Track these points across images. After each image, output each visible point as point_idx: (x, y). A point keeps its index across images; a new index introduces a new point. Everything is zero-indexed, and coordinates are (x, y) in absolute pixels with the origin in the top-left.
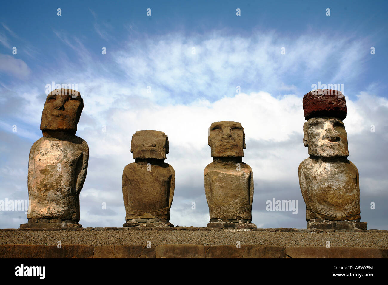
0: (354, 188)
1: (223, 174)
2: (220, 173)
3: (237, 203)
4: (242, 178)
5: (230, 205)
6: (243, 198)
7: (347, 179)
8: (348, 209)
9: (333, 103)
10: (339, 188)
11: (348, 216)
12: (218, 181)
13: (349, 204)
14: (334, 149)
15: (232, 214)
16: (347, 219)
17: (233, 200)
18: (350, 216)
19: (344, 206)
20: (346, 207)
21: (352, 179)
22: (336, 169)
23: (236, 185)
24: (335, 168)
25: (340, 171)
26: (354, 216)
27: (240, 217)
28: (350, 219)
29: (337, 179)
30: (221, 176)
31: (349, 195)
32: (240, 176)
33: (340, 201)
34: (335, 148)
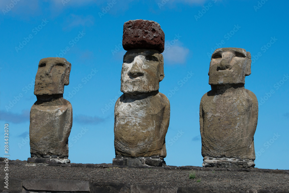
0: (151, 125)
1: (40, 111)
2: (38, 110)
3: (46, 140)
4: (55, 115)
5: (40, 142)
6: (52, 135)
7: (145, 116)
8: (141, 146)
9: (139, 36)
10: (135, 125)
11: (142, 153)
12: (35, 119)
13: (141, 141)
14: (134, 85)
15: (42, 149)
16: (141, 155)
17: (43, 136)
18: (144, 153)
19: (136, 143)
20: (139, 144)
21: (151, 116)
22: (138, 106)
23: (48, 122)
24: (137, 104)
25: (141, 107)
26: (148, 153)
27: (50, 153)
28: (144, 156)
29: (136, 116)
30: (38, 113)
31: (143, 132)
32: (53, 114)
33: (132, 138)
34: (136, 84)
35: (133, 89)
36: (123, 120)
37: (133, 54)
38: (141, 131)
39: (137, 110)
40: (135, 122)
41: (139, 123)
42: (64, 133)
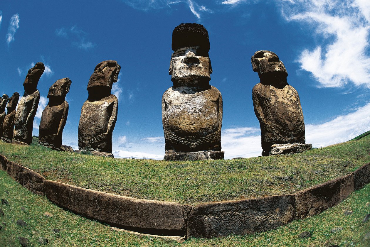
0: (213, 112)
4: (102, 106)
7: (205, 102)
10: (195, 112)
13: (204, 130)
14: (191, 70)
15: (88, 141)
19: (198, 132)
20: (201, 134)
21: (211, 102)
29: (194, 102)
34: (193, 69)
35: (190, 73)
36: (178, 107)
37: (184, 49)
38: (203, 117)
39: (195, 96)
40: (194, 109)
41: (199, 110)
42: (109, 126)
